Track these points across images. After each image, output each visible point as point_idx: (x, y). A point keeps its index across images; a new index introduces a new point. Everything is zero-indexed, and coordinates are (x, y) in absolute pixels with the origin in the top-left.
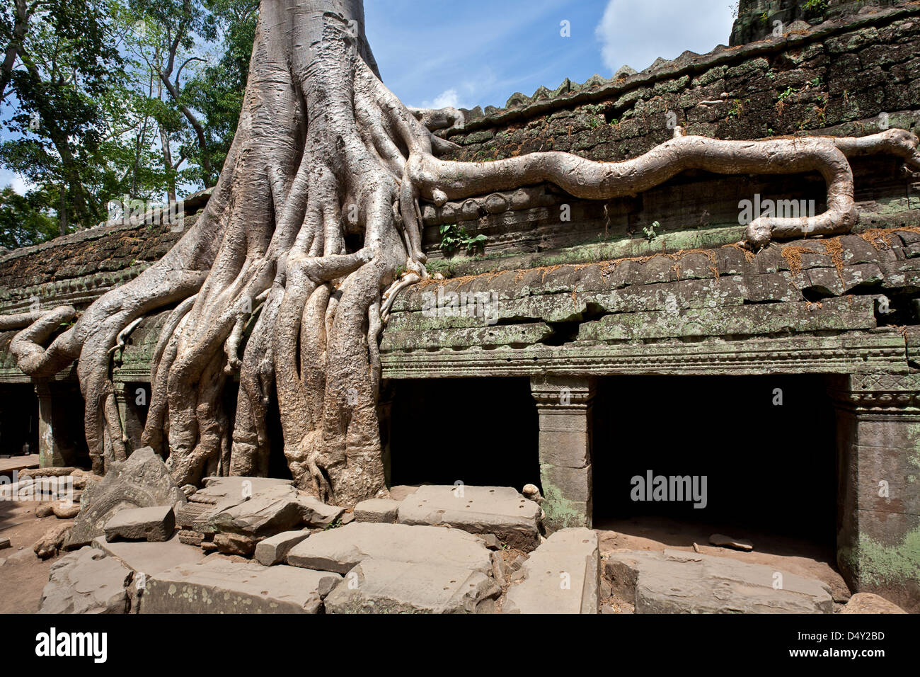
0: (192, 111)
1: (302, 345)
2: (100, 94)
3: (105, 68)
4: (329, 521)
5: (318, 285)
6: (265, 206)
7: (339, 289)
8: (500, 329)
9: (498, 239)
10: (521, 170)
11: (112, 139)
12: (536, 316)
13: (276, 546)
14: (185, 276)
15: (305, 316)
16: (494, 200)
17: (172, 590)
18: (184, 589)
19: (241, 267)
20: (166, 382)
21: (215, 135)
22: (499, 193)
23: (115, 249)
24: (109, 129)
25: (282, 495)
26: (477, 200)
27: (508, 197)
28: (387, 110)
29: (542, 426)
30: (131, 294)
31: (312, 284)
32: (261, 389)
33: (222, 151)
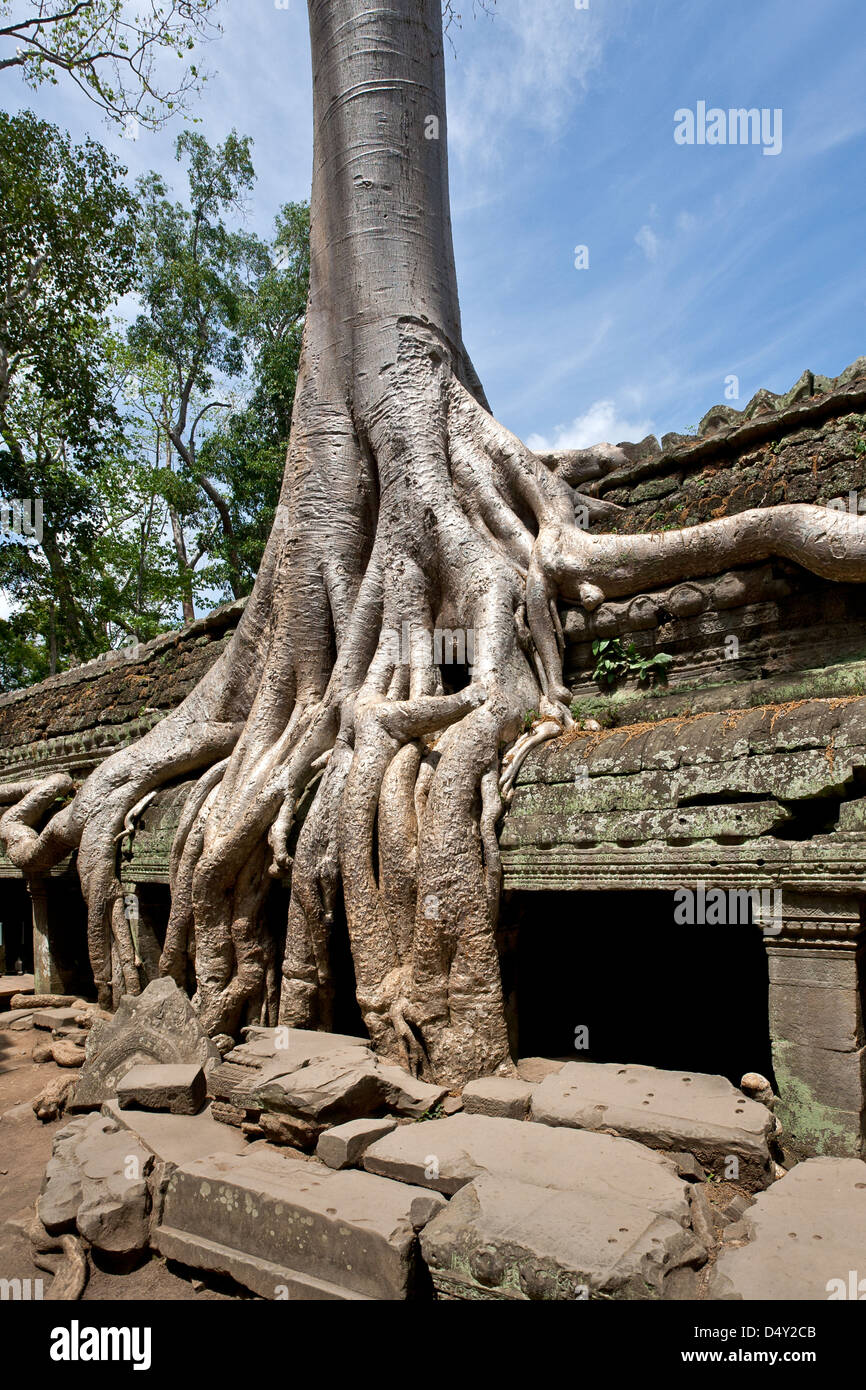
0: (213, 482)
1: (381, 838)
2: (94, 471)
3: (99, 433)
4: (424, 1107)
5: (402, 744)
6: (321, 623)
7: (435, 749)
8: (697, 812)
9: (691, 660)
10: (730, 540)
11: (109, 532)
12: (760, 791)
13: (347, 1141)
14: (211, 731)
15: (384, 792)
16: (683, 594)
17: (205, 1191)
18: (221, 1190)
19: (289, 717)
20: (190, 885)
21: (244, 514)
22: (691, 583)
23: (119, 693)
24: (106, 519)
25: (354, 1062)
26: (654, 596)
27: (706, 588)
28: (500, 459)
29: (774, 976)
30: (141, 758)
31: (394, 743)
32: (322, 901)
33: (255, 538)
